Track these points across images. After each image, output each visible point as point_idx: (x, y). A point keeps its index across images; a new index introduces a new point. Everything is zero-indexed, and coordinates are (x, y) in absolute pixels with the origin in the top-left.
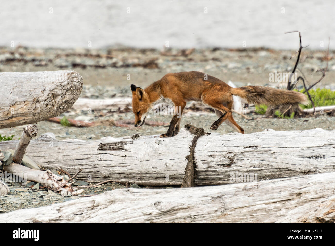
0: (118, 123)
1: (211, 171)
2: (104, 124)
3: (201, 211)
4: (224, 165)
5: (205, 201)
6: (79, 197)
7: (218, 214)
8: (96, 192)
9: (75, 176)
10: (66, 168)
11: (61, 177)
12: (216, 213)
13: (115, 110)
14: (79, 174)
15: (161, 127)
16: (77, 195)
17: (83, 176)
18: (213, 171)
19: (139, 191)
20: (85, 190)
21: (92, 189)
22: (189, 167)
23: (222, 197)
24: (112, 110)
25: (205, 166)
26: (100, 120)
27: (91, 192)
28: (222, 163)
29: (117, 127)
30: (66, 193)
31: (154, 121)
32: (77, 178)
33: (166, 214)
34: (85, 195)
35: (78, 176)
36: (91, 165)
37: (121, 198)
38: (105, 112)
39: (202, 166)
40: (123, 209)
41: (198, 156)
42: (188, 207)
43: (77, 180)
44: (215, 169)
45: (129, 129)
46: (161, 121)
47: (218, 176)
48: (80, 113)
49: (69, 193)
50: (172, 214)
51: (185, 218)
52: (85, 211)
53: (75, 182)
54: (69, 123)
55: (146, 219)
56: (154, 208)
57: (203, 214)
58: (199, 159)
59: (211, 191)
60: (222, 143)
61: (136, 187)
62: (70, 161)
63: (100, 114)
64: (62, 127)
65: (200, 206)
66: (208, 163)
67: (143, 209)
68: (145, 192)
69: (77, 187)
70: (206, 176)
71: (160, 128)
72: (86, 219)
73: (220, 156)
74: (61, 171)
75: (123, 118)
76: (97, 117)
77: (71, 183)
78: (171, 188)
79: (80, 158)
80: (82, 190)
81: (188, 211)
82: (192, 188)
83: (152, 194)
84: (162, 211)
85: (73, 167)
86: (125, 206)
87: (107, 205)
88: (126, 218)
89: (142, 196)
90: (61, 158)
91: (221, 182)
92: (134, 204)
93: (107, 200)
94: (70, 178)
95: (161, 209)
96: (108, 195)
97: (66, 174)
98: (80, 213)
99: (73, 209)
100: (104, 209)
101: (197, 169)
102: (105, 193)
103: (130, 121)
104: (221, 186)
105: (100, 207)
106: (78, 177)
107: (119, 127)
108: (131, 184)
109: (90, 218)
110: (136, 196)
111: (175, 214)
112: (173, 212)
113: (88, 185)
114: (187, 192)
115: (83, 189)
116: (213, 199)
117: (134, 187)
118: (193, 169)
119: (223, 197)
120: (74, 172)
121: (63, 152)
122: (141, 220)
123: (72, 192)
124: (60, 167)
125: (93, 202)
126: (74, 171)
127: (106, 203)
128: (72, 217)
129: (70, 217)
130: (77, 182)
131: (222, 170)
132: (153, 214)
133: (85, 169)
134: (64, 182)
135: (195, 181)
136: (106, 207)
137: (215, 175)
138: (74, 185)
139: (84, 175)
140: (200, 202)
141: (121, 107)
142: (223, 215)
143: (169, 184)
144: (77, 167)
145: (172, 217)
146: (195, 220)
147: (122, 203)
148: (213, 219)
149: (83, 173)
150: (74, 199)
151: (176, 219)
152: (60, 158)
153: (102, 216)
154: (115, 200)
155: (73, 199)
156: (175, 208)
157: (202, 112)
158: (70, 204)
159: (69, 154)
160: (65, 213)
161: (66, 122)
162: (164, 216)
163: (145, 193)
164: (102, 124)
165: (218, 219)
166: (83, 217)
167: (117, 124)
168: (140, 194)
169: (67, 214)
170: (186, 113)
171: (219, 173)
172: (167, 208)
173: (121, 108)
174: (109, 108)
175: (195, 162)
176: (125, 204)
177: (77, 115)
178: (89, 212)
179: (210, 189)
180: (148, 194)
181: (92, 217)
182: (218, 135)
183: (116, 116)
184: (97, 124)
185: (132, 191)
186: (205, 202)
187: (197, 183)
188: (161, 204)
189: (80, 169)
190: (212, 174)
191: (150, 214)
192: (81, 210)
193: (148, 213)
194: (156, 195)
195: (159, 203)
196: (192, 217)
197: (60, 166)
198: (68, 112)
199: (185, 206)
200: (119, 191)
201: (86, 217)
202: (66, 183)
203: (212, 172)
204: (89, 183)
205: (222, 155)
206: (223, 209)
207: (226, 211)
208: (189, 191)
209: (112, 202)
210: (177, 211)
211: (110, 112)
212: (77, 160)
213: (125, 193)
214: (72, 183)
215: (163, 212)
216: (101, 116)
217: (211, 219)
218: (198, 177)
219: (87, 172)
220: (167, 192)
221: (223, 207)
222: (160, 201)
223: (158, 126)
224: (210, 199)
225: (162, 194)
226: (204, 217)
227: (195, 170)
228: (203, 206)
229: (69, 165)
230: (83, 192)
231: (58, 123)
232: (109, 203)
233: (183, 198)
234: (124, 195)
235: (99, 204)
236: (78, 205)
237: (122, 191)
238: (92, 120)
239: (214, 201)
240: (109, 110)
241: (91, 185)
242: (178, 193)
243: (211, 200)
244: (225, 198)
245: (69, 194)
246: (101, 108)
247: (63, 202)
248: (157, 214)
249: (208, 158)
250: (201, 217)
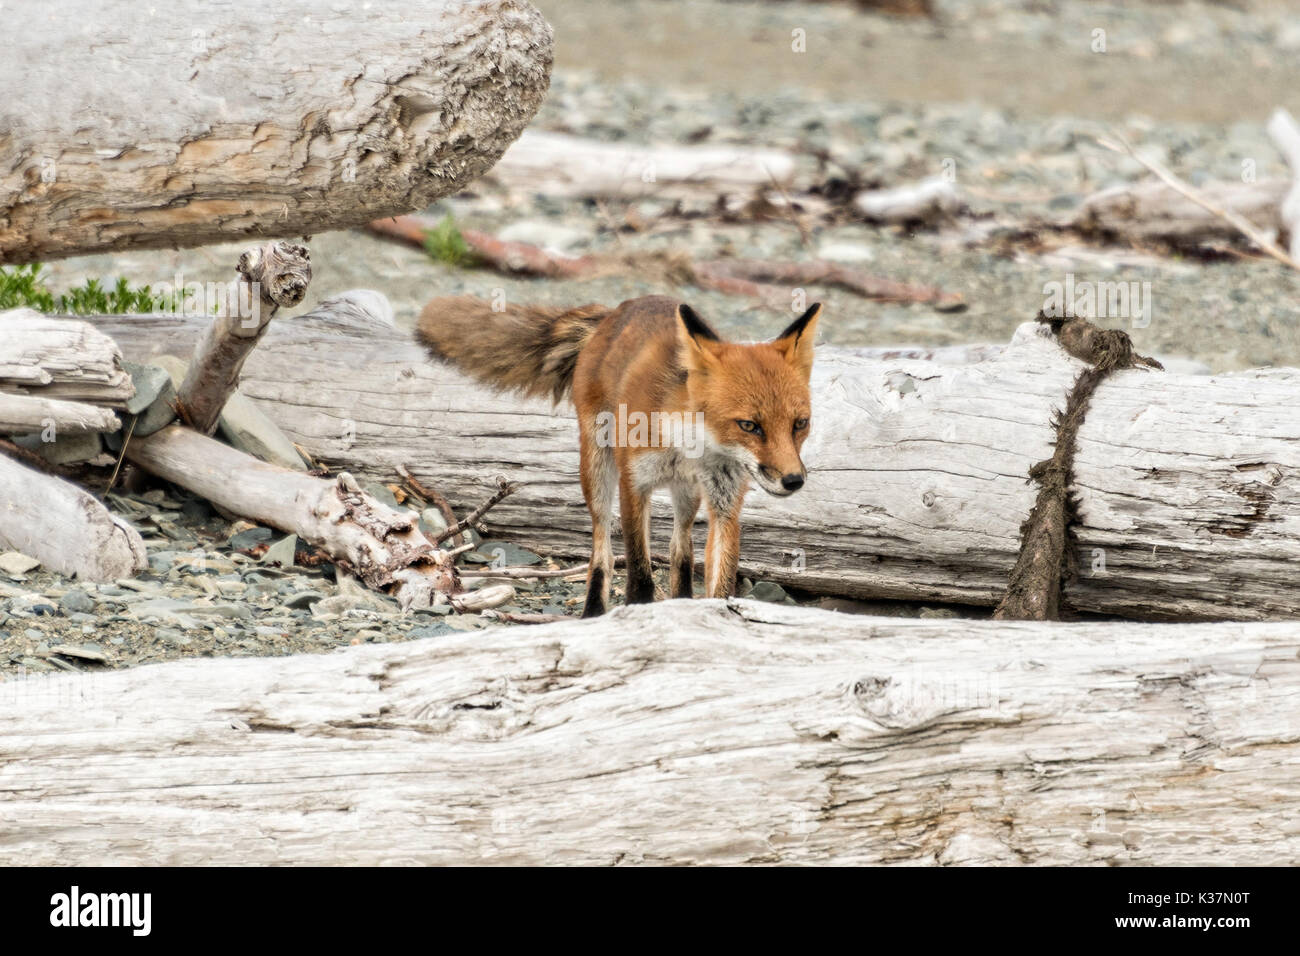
0: (712, 274)
1: (1148, 548)
2: (640, 272)
3: (1085, 740)
4: (1215, 526)
5: (1108, 695)
6: (484, 623)
7: (1166, 763)
8: (574, 604)
9: (474, 514)
10: (435, 473)
11: (406, 517)
12: (1158, 757)
13: (702, 208)
14: (495, 507)
15: (923, 311)
16: (477, 611)
17: (514, 520)
18: (1162, 551)
19: (787, 618)
20: (519, 591)
21: (555, 589)
22: (1041, 520)
23: (1191, 683)
24: (686, 207)
25: (1125, 520)
26: (619, 248)
27: (546, 602)
28: (1208, 515)
29: (704, 289)
30: (426, 596)
31: (891, 276)
32: (485, 529)
33: (911, 745)
34: (516, 614)
35: (489, 516)
36: (563, 468)
37: (694, 644)
38: (649, 210)
39: (1107, 519)
40: (701, 699)
41: (1094, 470)
42: (1021, 715)
43: (485, 536)
44: (1174, 538)
45: (763, 306)
46: (925, 279)
47: (1184, 579)
48: (526, 208)
49: (440, 597)
50: (937, 745)
51: (1000, 772)
52: (512, 694)
53: (471, 545)
54: (469, 249)
55: (807, 757)
56: (852, 709)
57: (1091, 760)
58: (1096, 486)
59: (1141, 649)
60: (1214, 413)
61: (773, 596)
62: (458, 440)
63: (623, 219)
64: (432, 270)
65: (1081, 716)
66: (1140, 509)
67: (796, 710)
68: (812, 625)
69: (484, 570)
70: (1122, 574)
71: (916, 315)
72: (510, 735)
73: (1201, 476)
74: (410, 486)
75: (736, 247)
76: (606, 235)
77: (451, 548)
78: (946, 616)
79: (508, 429)
80: (504, 590)
81: (1021, 739)
82: (1048, 623)
83: (848, 638)
84: (893, 724)
85: (471, 471)
86: (709, 686)
87: (623, 672)
88: (708, 744)
89: (799, 644)
90: (416, 422)
91: (1192, 606)
92: (756, 679)
93: (623, 649)
94: (449, 524)
95: (888, 716)
96: (630, 625)
97: (430, 501)
98: (485, 700)
99: (452, 678)
100: (603, 689)
101: (1082, 534)
102: (617, 615)
103: (768, 267)
104: (1194, 627)
105: (585, 681)
106: (489, 524)
107: (714, 295)
108: (747, 581)
109: (530, 729)
110: (768, 638)
111: (953, 747)
112: (945, 736)
113: (538, 565)
114: (1022, 643)
115: (512, 583)
116: (1148, 690)
117: (761, 596)
118: (1061, 529)
119: (1200, 682)
120: (470, 497)
121: (425, 394)
122: (781, 764)
123: (455, 597)
124: (408, 467)
125: (554, 655)
126: (474, 491)
127: (617, 663)
128: (446, 716)
129: (434, 717)
130: (482, 548)
131: (1205, 548)
132: (845, 739)
133: (529, 484)
134: (417, 540)
135: (1067, 590)
136: (618, 680)
137: (1166, 569)
138: (467, 562)
139: (521, 514)
140: (1084, 696)
141: (732, 193)
142: (1192, 770)
143: (937, 594)
144: (490, 475)
145: (939, 759)
146: (1052, 784)
147: (695, 671)
148: (1138, 784)
149: (515, 503)
150: (462, 631)
151: (957, 770)
152: (408, 418)
153: (592, 725)
154: (665, 651)
155: (455, 631)
156: (955, 718)
157: (1132, 252)
158: (438, 650)
159: (454, 406)
160: (411, 695)
161: (451, 248)
162: (898, 753)
163: (813, 632)
164: (629, 268)
165: (1164, 787)
166: (497, 723)
167: (705, 276)
168: (791, 630)
169: (420, 701)
170: (1052, 250)
171: (1190, 562)
172: (915, 715)
173: (729, 198)
174: (673, 193)
175: (1076, 498)
176: (709, 674)
177: (511, 215)
178: (532, 699)
179: (1137, 639)
180: (830, 634)
181: (542, 726)
182: (1200, 373)
183: (703, 236)
184: (605, 270)
185: (752, 617)
186: (1108, 701)
187: (1076, 602)
188: (891, 692)
189: (504, 485)
190: (1153, 565)
191: (833, 735)
192: (490, 686)
193: (822, 732)
194: (869, 646)
195: (881, 683)
196: (1039, 768)
197: (408, 460)
198: (468, 196)
199: (1007, 713)
200: (688, 606)
201: (511, 722)
202: (428, 549)
203: (1153, 556)
204: (544, 556)
205: (1212, 475)
206: (1193, 744)
207: (1206, 751)
208: (1034, 638)
209: (649, 660)
210: (966, 734)
211: (675, 212)
212: (491, 440)
213: (716, 621)
214: (457, 551)
215: (893, 732)
216: (629, 229)
217: (1128, 785)
218: (1082, 572)
219: (537, 503)
220: (928, 635)
221: (1194, 730)
222: (886, 677)
223: (905, 302)
224: (1135, 685)
225: (901, 640)
226: (1094, 773)
227: (1070, 537)
228: (1097, 719)
229: (453, 461)
230: (511, 597)
231: (416, 244)
232: (631, 664)
233: (1002, 669)
234: (713, 629)
235: (582, 663)
236: (476, 658)
237: (702, 612)
238: (583, 244)
239: (1153, 698)
240: (671, 205)
241: (553, 569)
242: (977, 641)
243: (1136, 690)
244: (1207, 686)
245: (437, 602)
246: (630, 188)
247: (408, 639)
248: (863, 741)
249: (1142, 482)
250: (1079, 772)
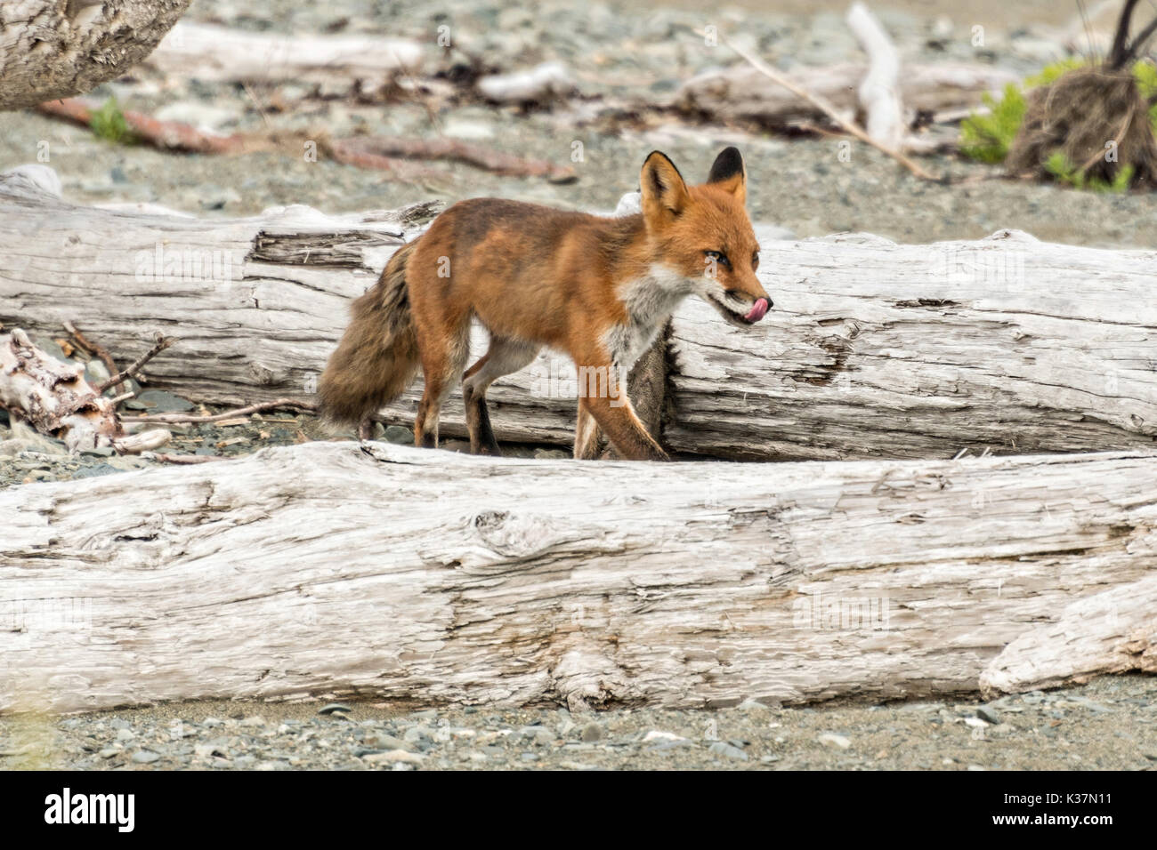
0: (349, 150)
1: (739, 395)
2: (283, 148)
3: (682, 567)
4: (799, 375)
5: (703, 526)
6: (143, 463)
7: (756, 588)
8: (225, 446)
9: (134, 365)
10: (98, 329)
11: (74, 368)
12: (748, 582)
13: (338, 91)
14: (153, 359)
15: (539, 183)
16: (137, 453)
17: (170, 371)
18: (752, 397)
19: (414, 458)
20: (174, 434)
21: (206, 433)
22: (643, 370)
23: (777, 515)
24: (326, 90)
25: (718, 371)
26: (266, 126)
27: (199, 445)
28: (793, 366)
29: (341, 163)
30: (90, 440)
31: (510, 152)
32: (144, 379)
33: (526, 572)
34: (172, 455)
35: (148, 368)
36: (213, 324)
37: (332, 482)
38: (291, 93)
39: (702, 369)
40: (338, 531)
41: (690, 326)
42: (625, 545)
43: (144, 385)
44: (762, 387)
45: (395, 179)
46: (539, 154)
47: (772, 423)
48: (181, 91)
49: (104, 440)
50: (550, 572)
51: (606, 596)
52: (168, 527)
53: (132, 394)
54: (129, 128)
55: (433, 583)
56: (473, 540)
57: (688, 585)
58: (692, 339)
59: (732, 485)
60: (798, 274)
61: (403, 439)
62: (120, 300)
63: (268, 101)
64: (97, 147)
65: (679, 546)
66: (732, 360)
67: (424, 540)
68: (438, 464)
69: (143, 416)
70: (716, 418)
71: (532, 187)
72: (166, 564)
73: (786, 330)
74: (77, 340)
75: (370, 126)
76: (254, 115)
77: (113, 396)
78: (558, 457)
79: (164, 289)
80: (162, 434)
81: (625, 566)
82: (650, 462)
83: (470, 476)
84: (511, 553)
85: (132, 327)
86: (345, 520)
87: (267, 507)
88: (344, 572)
89: (425, 482)
90: (81, 283)
91: (779, 446)
92: (387, 513)
93: (267, 487)
94: (111, 375)
95: (505, 546)
96: (273, 464)
97: (94, 354)
98: (143, 532)
99: (114, 513)
100: (249, 523)
101: (680, 383)
102: (262, 456)
103: (399, 144)
104: (780, 465)
105: (233, 515)
106: (148, 374)
107: (350, 169)
108: (380, 425)
109: (185, 558)
110: (398, 476)
111: (564, 574)
112: (557, 564)
113: (192, 411)
114: (626, 480)
115: (169, 427)
116: (739, 522)
117: (392, 438)
118: (661, 378)
119: (785, 515)
120: (131, 350)
121: (89, 258)
122: (411, 589)
123: (117, 440)
124: (74, 324)
125: (206, 492)
126: (134, 345)
127: (262, 499)
128: (108, 547)
129: (98, 548)
130: (141, 396)
131: (790, 395)
132: (467, 567)
133: (183, 338)
134: (83, 390)
135: (667, 433)
136: (264, 515)
137: (756, 414)
138: (128, 409)
139: (176, 366)
140: (681, 527)
141: (367, 78)
142: (778, 594)
143: (550, 437)
144: (148, 330)
145: (551, 585)
146: (653, 607)
147: (331, 506)
148: (731, 607)
149: (171, 355)
150: (123, 470)
151: (568, 595)
152: (74, 280)
153: (240, 554)
154: (305, 488)
155: (117, 471)
156: (565, 548)
157: (725, 130)
158: (101, 488)
159: (116, 269)
160: (77, 528)
161: (114, 127)
162: (515, 579)
163: (438, 470)
164: (274, 145)
165: (754, 609)
166: (154, 553)
167: (343, 152)
168: (419, 469)
169: (85, 533)
170: (653, 128)
171: (777, 408)
172: (530, 545)
173: (366, 82)
174: (314, 78)
175: (675, 350)
176: (345, 509)
177: (168, 98)
178: (185, 532)
179: (729, 476)
180: (453, 473)
181: (194, 555)
182: (785, 238)
183: (340, 117)
184: (252, 146)
185: (383, 457)
186: (703, 531)
187: (675, 443)
188: (508, 524)
189: (161, 340)
190: (744, 411)
191: (456, 563)
192: (148, 520)
193: (447, 560)
194: (488, 483)
195: (499, 516)
196: (641, 592)
197: (75, 317)
198: (129, 81)
199: (612, 543)
200: (326, 448)
201: (167, 552)
202: (93, 397)
203: (744, 402)
204: (197, 403)
205: (796, 329)
206: (779, 570)
207: (791, 577)
208: (636, 476)
209: (291, 496)
210: (576, 562)
211: (315, 95)
212: (148, 299)
213: (351, 461)
214: (119, 398)
215: (511, 560)
216: (274, 110)
217: (721, 608)
218: (680, 417)
219: (191, 356)
220: (540, 473)
221: (780, 558)
222: (504, 511)
223: (522, 175)
224: (727, 517)
225: (517, 478)
226: (691, 597)
227: (670, 385)
228: (693, 548)
229: (115, 318)
230: (167, 440)
231: (82, 124)
232: (275, 500)
233: (608, 503)
234: (348, 468)
235: (230, 500)
236: (136, 495)
237: (339, 453)
238: (232, 123)
239: (744, 529)
240: (311, 89)
241: (205, 415)
242: (586, 479)
243: (728, 522)
244: (792, 519)
245: (100, 445)
246: (275, 73)
247: (75, 478)
248: (483, 568)
249: (733, 336)
250: (677, 596)
